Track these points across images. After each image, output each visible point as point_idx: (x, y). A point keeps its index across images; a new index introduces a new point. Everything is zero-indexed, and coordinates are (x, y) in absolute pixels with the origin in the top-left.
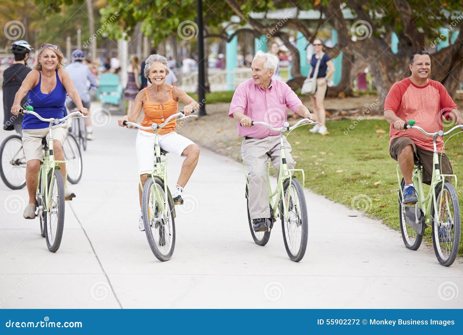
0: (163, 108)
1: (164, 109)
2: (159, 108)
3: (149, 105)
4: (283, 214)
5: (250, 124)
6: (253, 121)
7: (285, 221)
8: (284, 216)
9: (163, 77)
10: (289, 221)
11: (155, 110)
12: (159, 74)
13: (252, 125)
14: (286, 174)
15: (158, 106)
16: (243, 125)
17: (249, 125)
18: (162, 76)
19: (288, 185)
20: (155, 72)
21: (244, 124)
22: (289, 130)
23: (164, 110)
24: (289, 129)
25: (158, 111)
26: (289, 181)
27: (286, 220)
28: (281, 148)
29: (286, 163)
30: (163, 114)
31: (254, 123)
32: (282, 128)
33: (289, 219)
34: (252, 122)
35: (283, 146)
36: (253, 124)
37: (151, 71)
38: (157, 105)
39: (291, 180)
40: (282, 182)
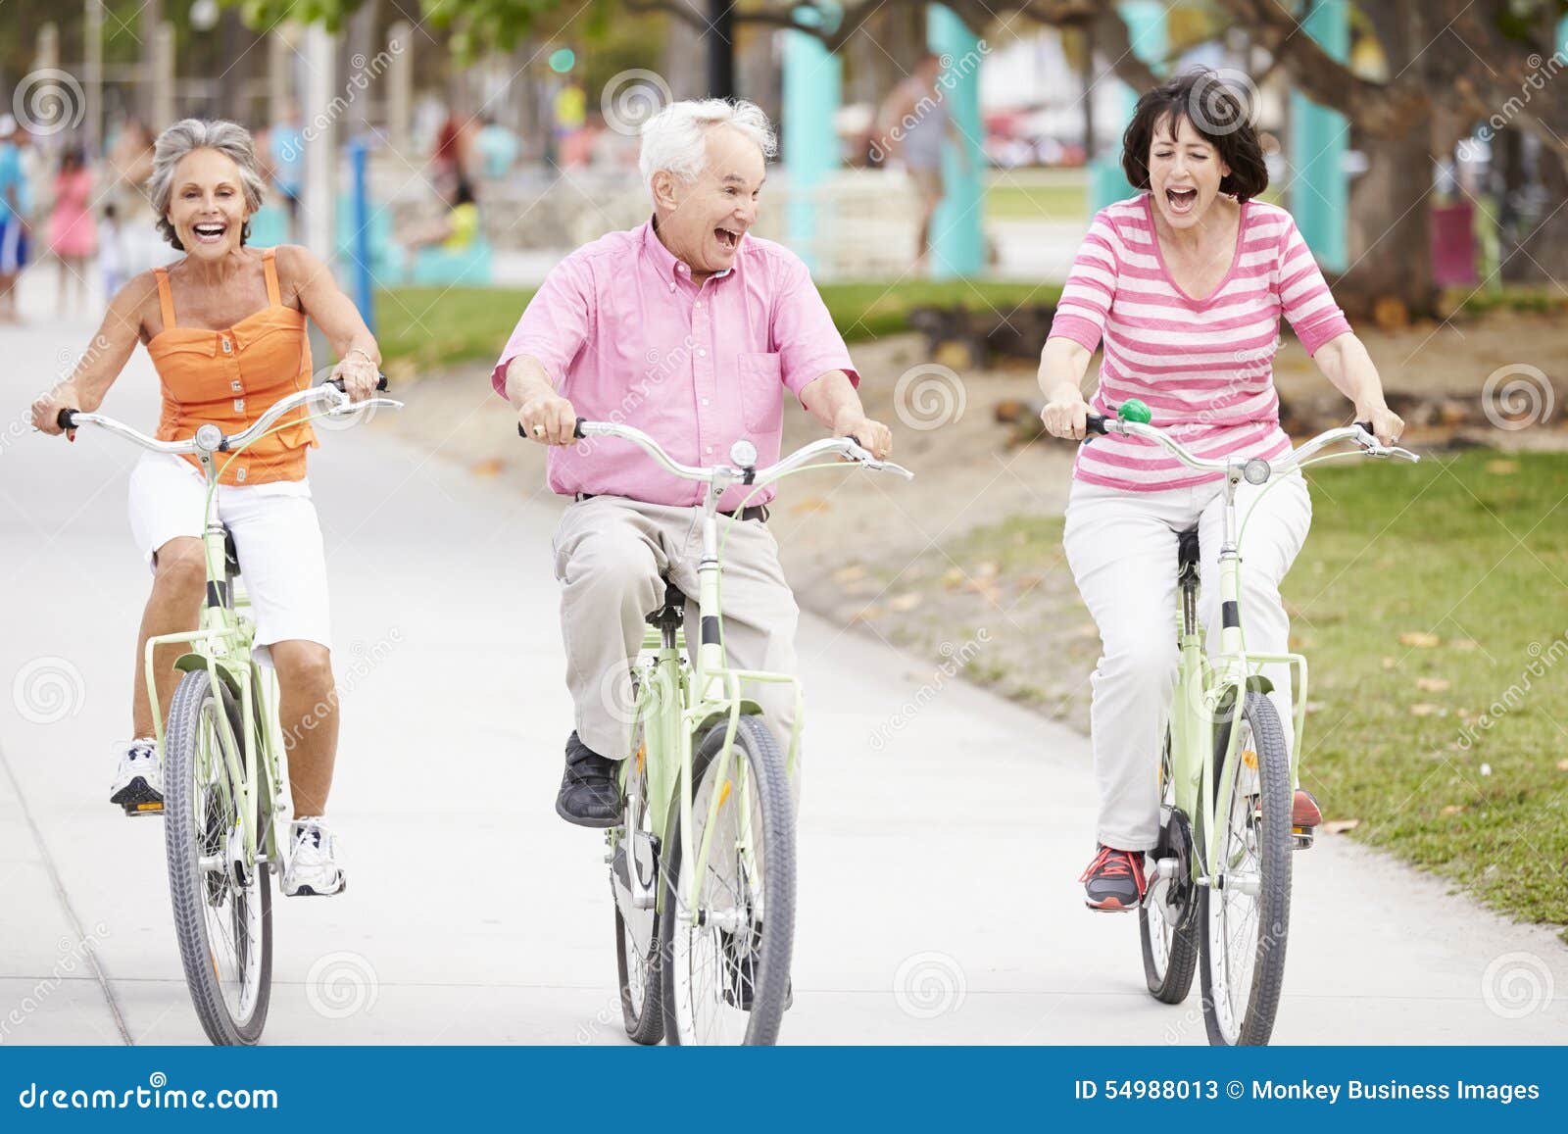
0: (236, 347)
1: (241, 348)
2: (219, 352)
3: (174, 344)
4: (676, 888)
5: (570, 426)
6: (584, 420)
7: (682, 919)
8: (680, 894)
9: (228, 219)
10: (702, 921)
11: (200, 364)
12: (213, 203)
13: (578, 434)
14: (715, 692)
15: (214, 343)
16: (536, 432)
17: (564, 431)
18: (224, 213)
19: (717, 746)
20: (194, 192)
21: (539, 428)
22: (754, 481)
23: (241, 357)
24: (754, 475)
25: (218, 362)
26: (726, 728)
27: (686, 915)
28: (704, 566)
29: (719, 643)
30: (238, 376)
31: (585, 427)
32: (719, 468)
33: (702, 914)
34: (580, 421)
35: (714, 558)
36: (583, 431)
37: (176, 193)
38: (212, 339)
39: (734, 723)
40: (689, 728)
